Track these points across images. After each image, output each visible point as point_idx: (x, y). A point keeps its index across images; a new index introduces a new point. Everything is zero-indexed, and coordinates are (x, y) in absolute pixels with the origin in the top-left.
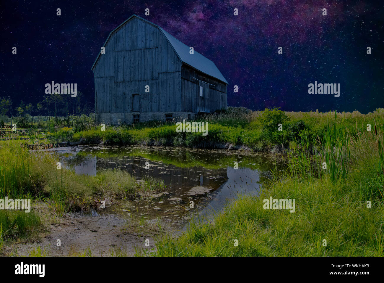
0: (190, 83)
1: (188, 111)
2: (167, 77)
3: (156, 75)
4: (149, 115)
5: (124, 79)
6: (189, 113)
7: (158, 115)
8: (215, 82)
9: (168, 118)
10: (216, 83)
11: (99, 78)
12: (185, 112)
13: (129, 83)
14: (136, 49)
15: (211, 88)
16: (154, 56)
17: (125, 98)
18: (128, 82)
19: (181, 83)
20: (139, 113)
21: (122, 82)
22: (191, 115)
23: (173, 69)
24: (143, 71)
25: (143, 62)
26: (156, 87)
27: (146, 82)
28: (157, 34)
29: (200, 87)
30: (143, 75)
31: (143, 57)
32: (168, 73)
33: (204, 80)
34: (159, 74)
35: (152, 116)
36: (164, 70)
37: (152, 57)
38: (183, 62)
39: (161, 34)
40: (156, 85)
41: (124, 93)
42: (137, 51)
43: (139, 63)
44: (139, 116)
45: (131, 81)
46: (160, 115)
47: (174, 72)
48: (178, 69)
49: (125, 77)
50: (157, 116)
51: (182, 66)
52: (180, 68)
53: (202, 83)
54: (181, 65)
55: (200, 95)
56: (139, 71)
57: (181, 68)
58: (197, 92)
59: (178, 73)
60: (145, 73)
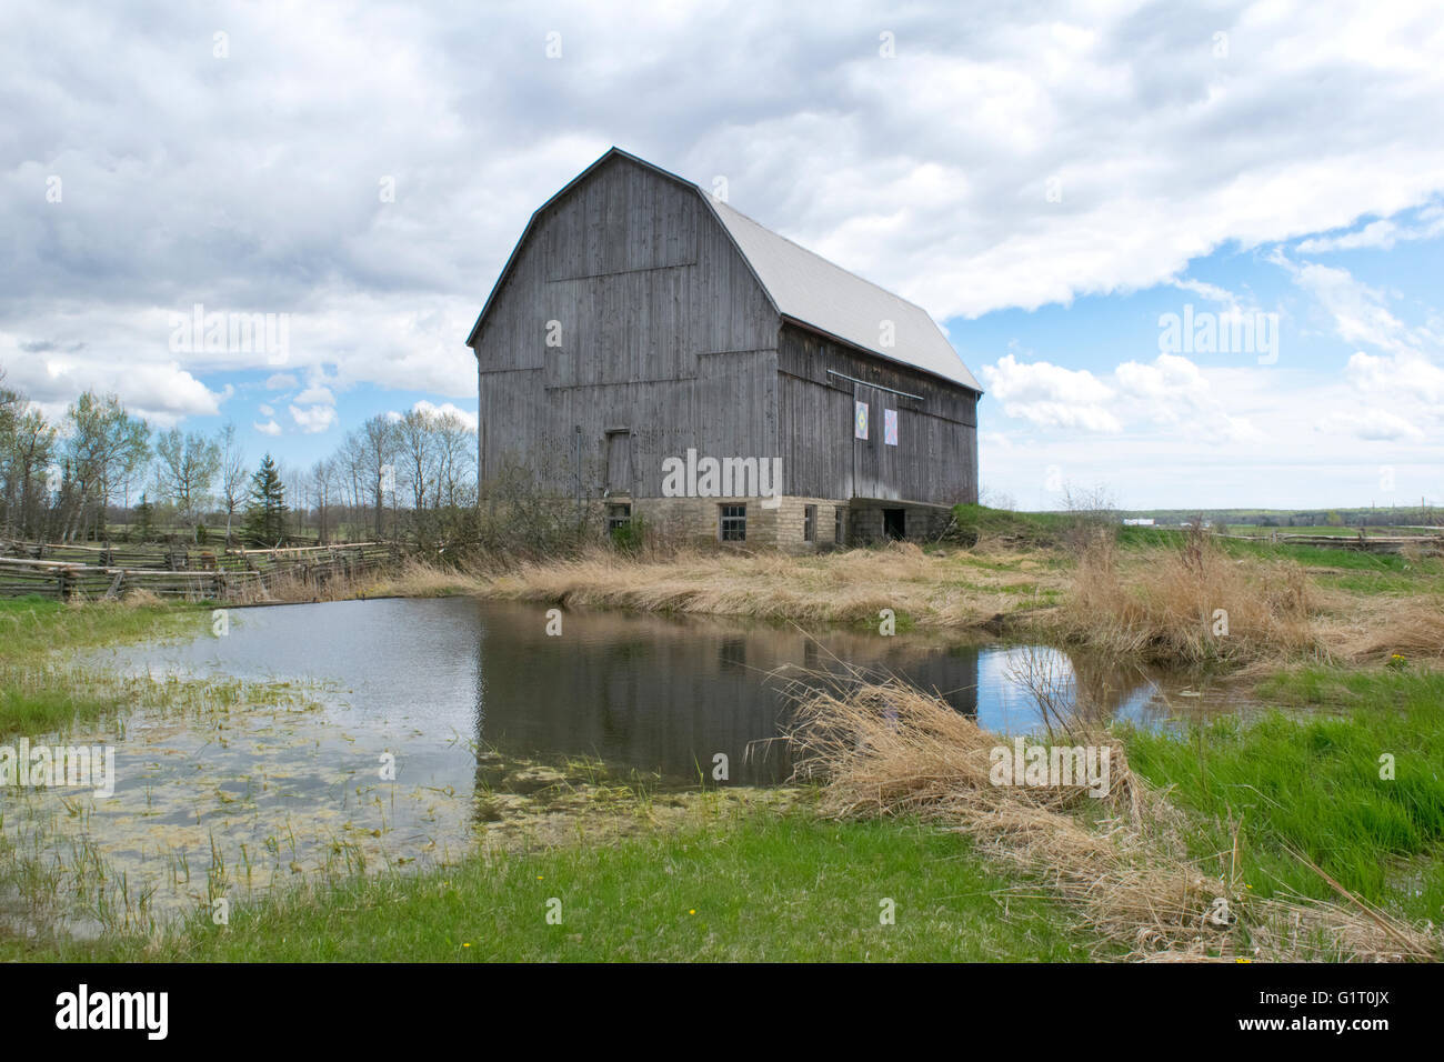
0: (816, 392)
1: (807, 494)
2: (726, 370)
3: (688, 361)
4: (664, 507)
5: (577, 379)
6: (811, 501)
7: (693, 508)
8: (924, 385)
9: (730, 518)
10: (930, 388)
11: (493, 373)
12: (792, 498)
13: (596, 389)
14: (622, 271)
15: (909, 410)
16: (681, 297)
17: (581, 444)
18: (593, 386)
19: (775, 394)
20: (626, 500)
21: (572, 388)
22: (820, 508)
23: (750, 341)
24: (643, 350)
25: (644, 315)
26: (689, 406)
27: (655, 389)
28: (695, 216)
29: (858, 404)
30: (643, 362)
31: (645, 300)
32: (731, 355)
33: (877, 379)
34: (699, 357)
35: (673, 511)
36: (720, 347)
37: (676, 299)
38: (783, 314)
39: (707, 217)
40: (690, 400)
41: (578, 429)
42: (624, 279)
43: (629, 322)
44: (627, 509)
45: (603, 386)
46: (702, 509)
47: (753, 352)
48: (768, 341)
49: (581, 369)
50: (691, 511)
51: (782, 329)
52: (772, 338)
53: (864, 391)
54: (777, 327)
55: (858, 435)
56: (629, 348)
57: (776, 337)
58: (844, 424)
59: (764, 353)
60: (650, 357)
